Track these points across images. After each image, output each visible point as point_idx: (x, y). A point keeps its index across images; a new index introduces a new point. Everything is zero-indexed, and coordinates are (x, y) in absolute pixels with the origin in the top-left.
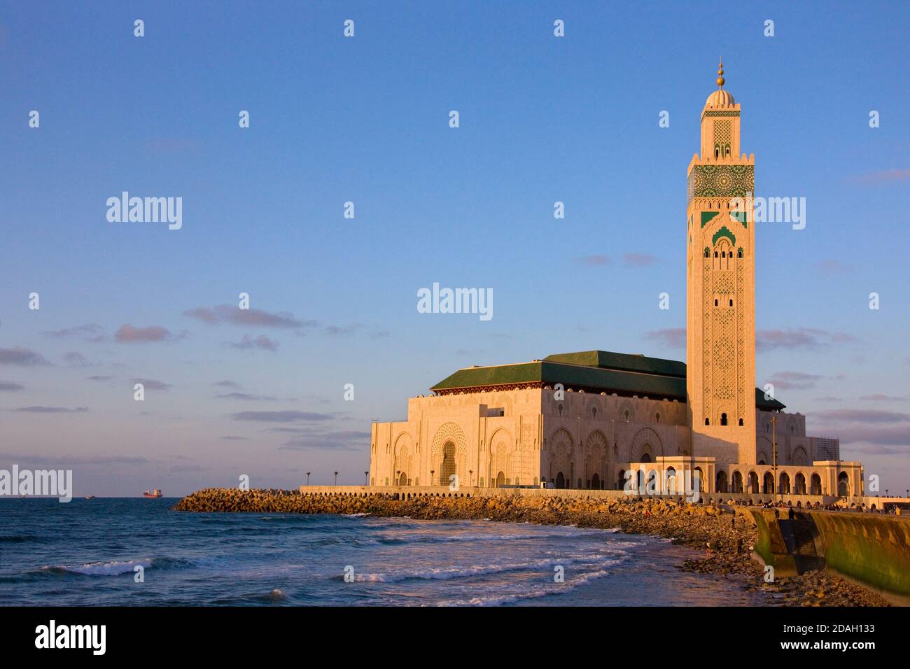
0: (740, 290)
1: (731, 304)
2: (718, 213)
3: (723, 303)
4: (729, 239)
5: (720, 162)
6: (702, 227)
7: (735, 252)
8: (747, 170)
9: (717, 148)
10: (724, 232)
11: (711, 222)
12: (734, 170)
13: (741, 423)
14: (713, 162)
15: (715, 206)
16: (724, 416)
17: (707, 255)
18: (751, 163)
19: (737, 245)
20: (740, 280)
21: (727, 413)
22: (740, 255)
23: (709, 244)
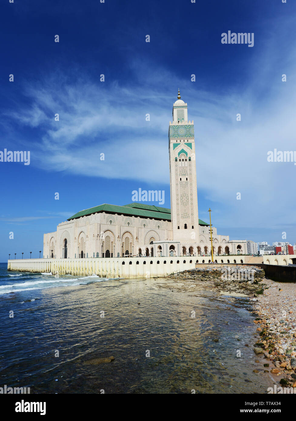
0: (191, 174)
1: (187, 180)
2: (180, 144)
3: (184, 179)
4: (185, 154)
5: (180, 124)
6: (174, 149)
7: (188, 159)
8: (191, 127)
9: (179, 120)
10: (183, 151)
11: (177, 147)
12: (185, 127)
13: (193, 227)
14: (177, 124)
15: (179, 141)
16: (186, 225)
17: (176, 160)
18: (192, 124)
19: (188, 156)
20: (190, 170)
21: (187, 224)
22: (190, 160)
23: (177, 156)
